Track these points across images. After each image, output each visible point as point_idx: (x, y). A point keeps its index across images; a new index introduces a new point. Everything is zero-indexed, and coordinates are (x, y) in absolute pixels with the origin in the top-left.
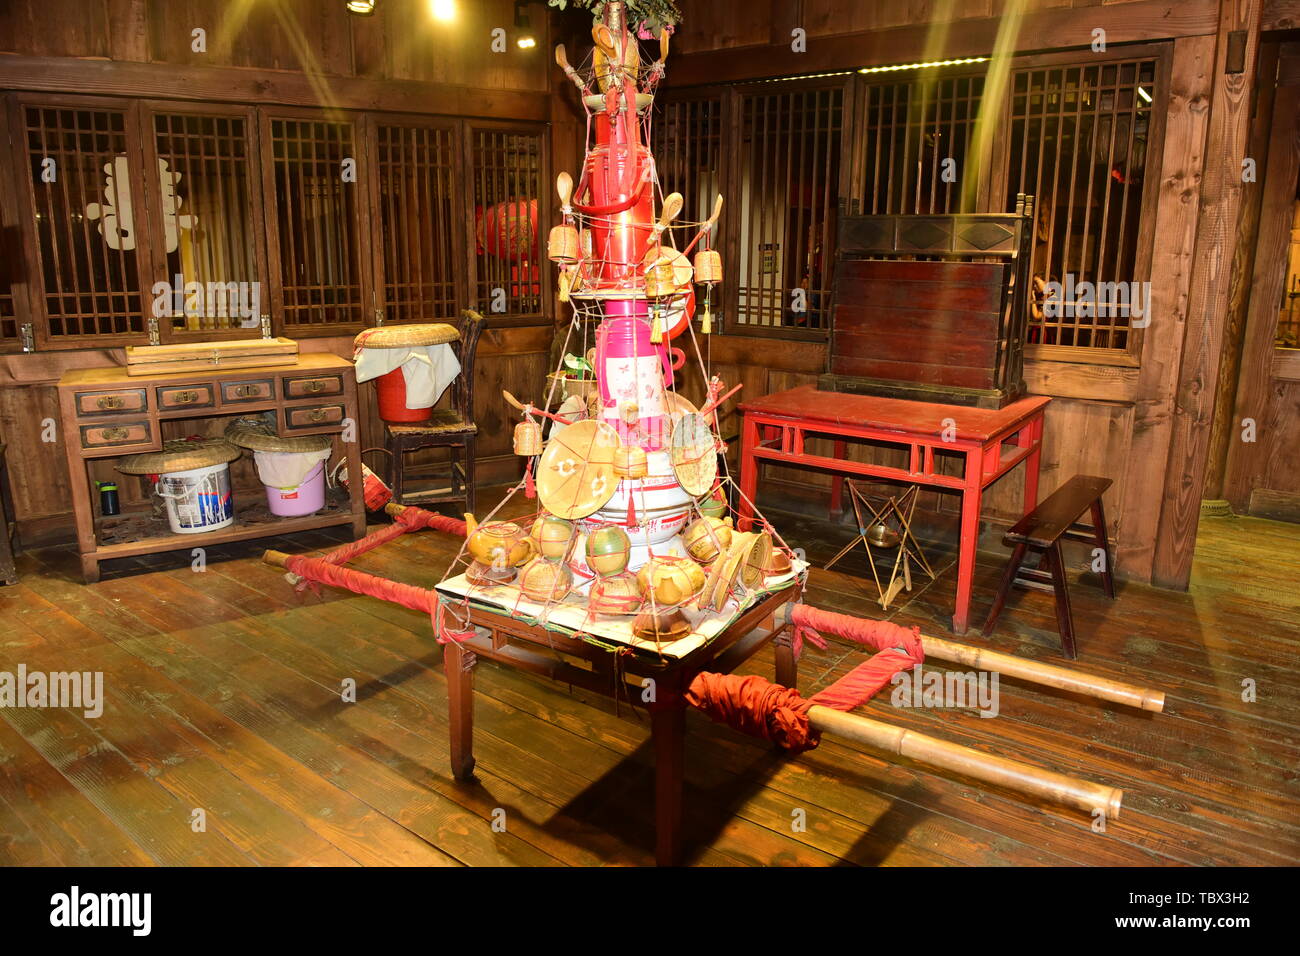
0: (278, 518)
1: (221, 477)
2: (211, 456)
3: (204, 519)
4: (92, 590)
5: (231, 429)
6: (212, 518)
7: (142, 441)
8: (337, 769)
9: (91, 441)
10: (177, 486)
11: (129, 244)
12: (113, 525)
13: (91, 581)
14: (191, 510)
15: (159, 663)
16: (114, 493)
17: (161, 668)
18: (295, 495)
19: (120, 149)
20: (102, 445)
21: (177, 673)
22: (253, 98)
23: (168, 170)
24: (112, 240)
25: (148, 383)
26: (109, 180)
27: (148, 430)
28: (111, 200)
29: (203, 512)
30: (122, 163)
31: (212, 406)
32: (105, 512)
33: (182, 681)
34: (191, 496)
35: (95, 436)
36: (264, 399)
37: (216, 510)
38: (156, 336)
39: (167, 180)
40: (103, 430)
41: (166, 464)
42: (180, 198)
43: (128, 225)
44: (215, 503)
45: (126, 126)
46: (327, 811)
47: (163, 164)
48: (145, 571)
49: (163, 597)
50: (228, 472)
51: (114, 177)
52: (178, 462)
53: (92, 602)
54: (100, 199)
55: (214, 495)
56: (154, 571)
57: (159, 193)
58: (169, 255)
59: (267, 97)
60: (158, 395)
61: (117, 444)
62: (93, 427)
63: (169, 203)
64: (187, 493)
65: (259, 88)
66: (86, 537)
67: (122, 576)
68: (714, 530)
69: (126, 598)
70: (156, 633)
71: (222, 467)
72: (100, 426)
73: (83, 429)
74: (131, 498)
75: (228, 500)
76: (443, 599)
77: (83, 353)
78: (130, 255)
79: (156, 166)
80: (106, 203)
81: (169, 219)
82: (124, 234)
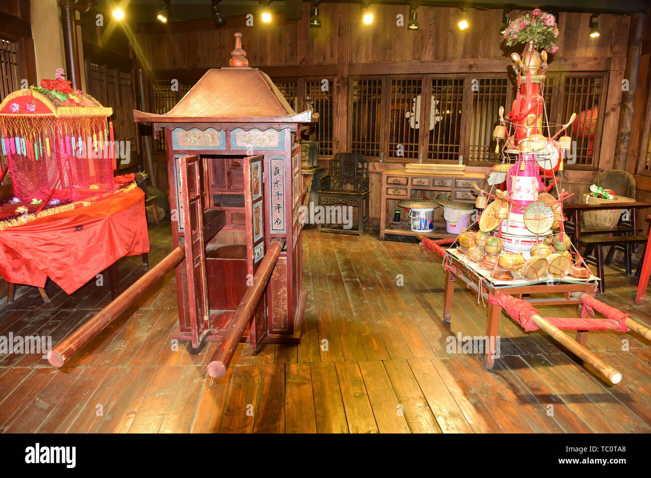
0: (448, 233)
1: (430, 214)
2: (427, 205)
3: (421, 227)
4: (380, 242)
5: (438, 197)
6: (424, 227)
7: (404, 196)
8: (411, 305)
9: (389, 193)
10: (414, 213)
11: (418, 127)
12: (396, 224)
13: (382, 240)
14: (417, 223)
15: (384, 265)
16: (399, 214)
17: (384, 267)
18: (455, 226)
19: (419, 92)
20: (392, 195)
21: (387, 269)
22: (468, 71)
23: (434, 100)
24: (412, 125)
25: (409, 176)
26: (414, 104)
27: (407, 192)
28: (414, 111)
29: (421, 225)
30: (419, 97)
31: (429, 187)
32: (395, 220)
33: (387, 272)
34: (418, 218)
35: (390, 191)
36: (447, 187)
37: (426, 225)
38: (421, 160)
39: (434, 102)
40: (393, 190)
41: (411, 205)
42: (437, 110)
43: (418, 120)
44: (426, 222)
45: (422, 85)
46: (400, 313)
47: (433, 97)
48: (399, 241)
49: (398, 249)
50: (433, 212)
51: (416, 103)
52: (415, 205)
53: (378, 246)
54: (411, 110)
55: (426, 219)
56: (401, 242)
57: (430, 108)
58: (430, 131)
59: (474, 70)
60: (412, 180)
61: (397, 195)
62: (391, 188)
63: (433, 111)
64: (416, 217)
65: (471, 67)
66: (383, 225)
67: (391, 241)
68: (540, 249)
69: (387, 247)
70: (389, 258)
71: (431, 210)
72: (393, 188)
73: (387, 188)
74: (404, 217)
75: (431, 223)
76: (447, 254)
77: (397, 164)
78: (417, 130)
79: (430, 98)
80: (413, 112)
81: (432, 118)
82: (417, 123)
